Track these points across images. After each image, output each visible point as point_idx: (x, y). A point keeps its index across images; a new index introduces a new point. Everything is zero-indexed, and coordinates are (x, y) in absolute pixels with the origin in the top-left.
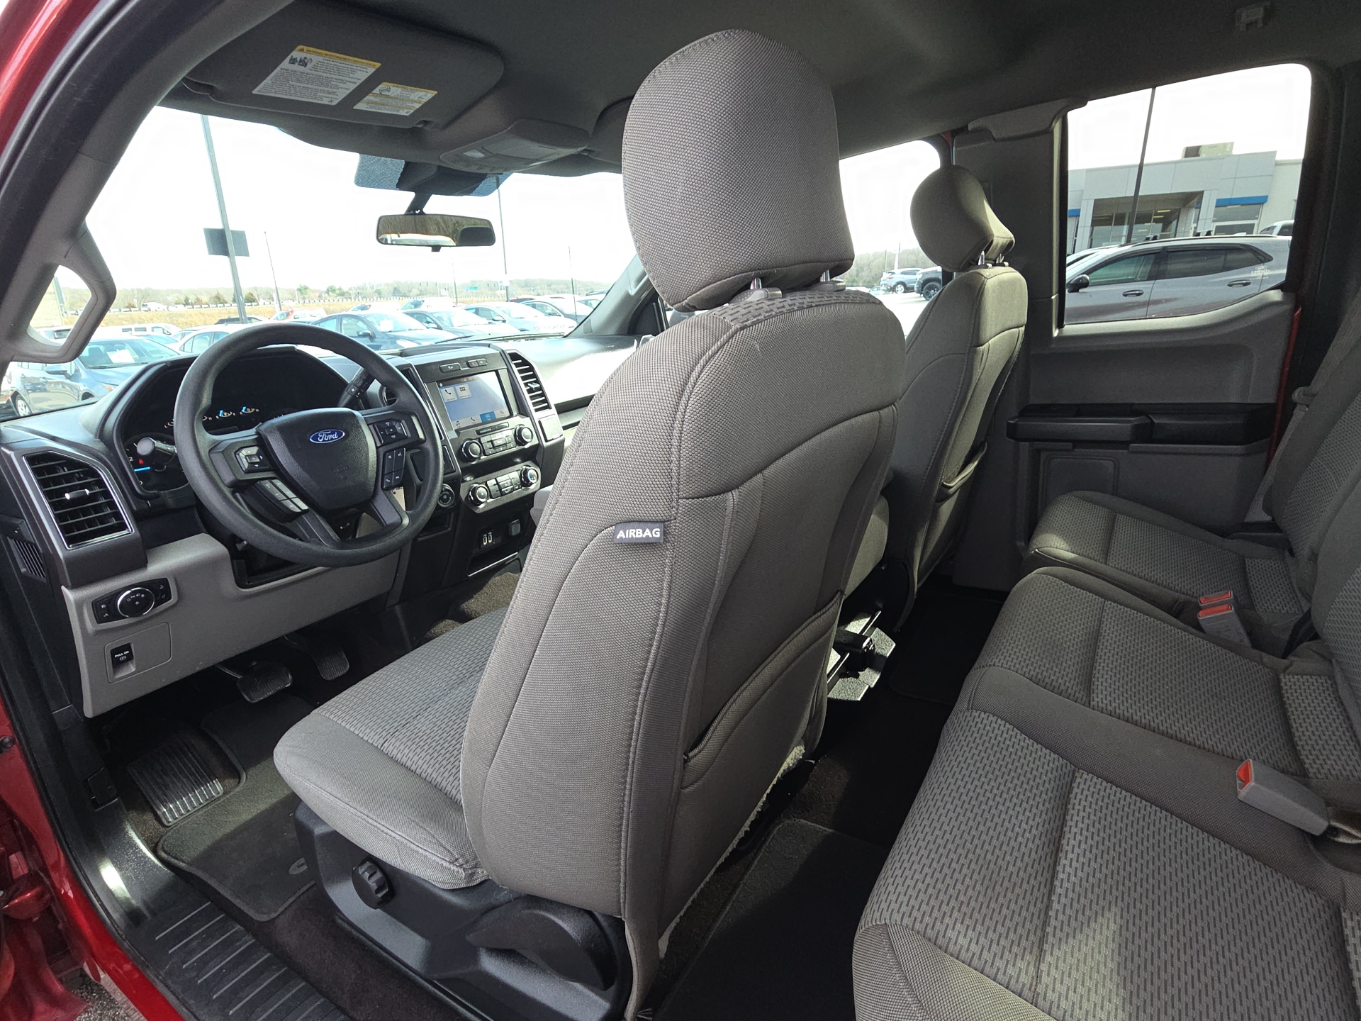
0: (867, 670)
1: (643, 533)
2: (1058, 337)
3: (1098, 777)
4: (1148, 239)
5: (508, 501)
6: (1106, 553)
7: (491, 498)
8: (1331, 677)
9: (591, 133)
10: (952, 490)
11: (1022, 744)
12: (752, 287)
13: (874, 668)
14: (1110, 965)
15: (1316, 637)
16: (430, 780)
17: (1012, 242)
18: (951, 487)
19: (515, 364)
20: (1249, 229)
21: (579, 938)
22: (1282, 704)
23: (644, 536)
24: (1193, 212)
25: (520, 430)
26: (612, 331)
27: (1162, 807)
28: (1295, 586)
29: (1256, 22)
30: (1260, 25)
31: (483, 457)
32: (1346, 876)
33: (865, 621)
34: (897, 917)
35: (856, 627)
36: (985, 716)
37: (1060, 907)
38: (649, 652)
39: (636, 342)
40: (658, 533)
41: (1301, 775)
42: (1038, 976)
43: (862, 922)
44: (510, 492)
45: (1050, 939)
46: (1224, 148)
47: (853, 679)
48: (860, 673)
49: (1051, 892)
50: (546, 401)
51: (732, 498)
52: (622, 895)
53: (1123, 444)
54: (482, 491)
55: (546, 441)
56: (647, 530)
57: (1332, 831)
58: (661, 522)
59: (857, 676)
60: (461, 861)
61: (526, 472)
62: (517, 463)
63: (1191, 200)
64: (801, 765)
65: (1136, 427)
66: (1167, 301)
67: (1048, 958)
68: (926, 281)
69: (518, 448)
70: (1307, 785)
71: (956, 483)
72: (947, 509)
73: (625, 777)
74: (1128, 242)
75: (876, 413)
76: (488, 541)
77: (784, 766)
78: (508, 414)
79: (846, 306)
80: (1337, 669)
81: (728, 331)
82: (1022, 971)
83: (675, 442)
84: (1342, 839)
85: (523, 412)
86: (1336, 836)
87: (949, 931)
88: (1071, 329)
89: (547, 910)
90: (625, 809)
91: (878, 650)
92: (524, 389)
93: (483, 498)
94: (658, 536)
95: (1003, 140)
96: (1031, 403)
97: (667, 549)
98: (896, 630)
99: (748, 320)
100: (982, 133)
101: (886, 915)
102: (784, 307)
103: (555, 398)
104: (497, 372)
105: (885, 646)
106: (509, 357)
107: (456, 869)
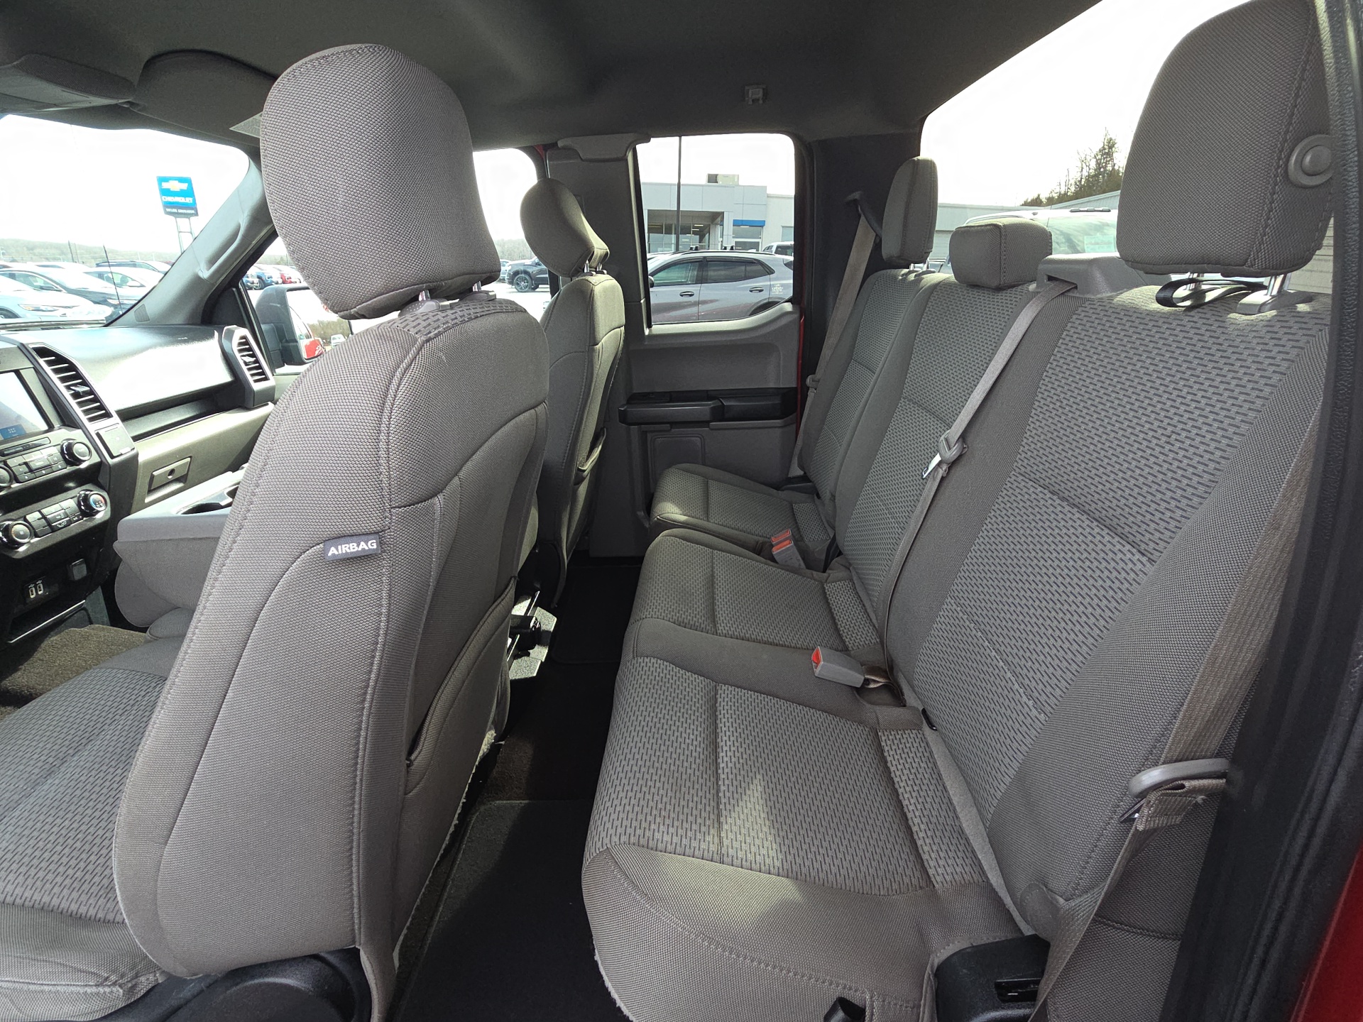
0: (537, 646)
1: (358, 546)
2: (649, 336)
3: (732, 686)
4: (691, 249)
5: (65, 537)
6: (707, 513)
7: (36, 536)
8: (851, 580)
9: (136, 83)
10: (586, 472)
11: (678, 675)
12: (420, 299)
13: (542, 644)
14: (762, 815)
15: (840, 554)
16: (31, 904)
17: (607, 254)
18: (584, 471)
19: (46, 361)
20: (756, 246)
21: (310, 987)
22: (828, 604)
23: (360, 549)
24: (719, 228)
25: (70, 447)
26: (179, 319)
27: (775, 696)
28: (824, 520)
29: (758, 100)
30: (761, 102)
31: (15, 485)
32: (877, 708)
33: (527, 603)
34: (615, 839)
35: (520, 609)
36: (648, 660)
37: (725, 788)
38: (372, 664)
39: (216, 334)
40: (375, 544)
41: (845, 650)
42: (721, 842)
43: (587, 854)
44: (65, 527)
45: (724, 812)
46: (734, 178)
47: (526, 658)
48: (531, 651)
49: (718, 779)
50: (102, 407)
51: (438, 501)
52: (356, 921)
53: (704, 423)
54: (20, 528)
55: (112, 457)
56: (362, 543)
57: (867, 681)
58: (375, 533)
59: (528, 655)
60: (113, 978)
61: (86, 498)
62: (69, 489)
63: (715, 218)
64: (494, 748)
65: (713, 409)
66: (712, 301)
67: (725, 827)
68: (516, 273)
69: (69, 469)
70: (849, 655)
71: (588, 467)
72: (583, 489)
73: (353, 797)
74: (677, 251)
75: (533, 411)
76: (37, 592)
77: (481, 754)
78: (46, 427)
79: (503, 315)
80: (854, 573)
81: (415, 344)
82: (709, 843)
83: (382, 453)
84: (872, 686)
85: (68, 421)
86: (868, 685)
87: (656, 834)
88: (658, 329)
89: (262, 975)
90: (355, 831)
91: (544, 628)
92: (67, 395)
93: (23, 537)
94: (375, 547)
95: (587, 160)
96: (635, 391)
97: (384, 559)
98: (554, 605)
99: (430, 332)
100: (570, 152)
101: (607, 841)
102: (456, 318)
103: (114, 403)
104: (17, 372)
105: (548, 621)
106: (34, 354)
107: (107, 990)
